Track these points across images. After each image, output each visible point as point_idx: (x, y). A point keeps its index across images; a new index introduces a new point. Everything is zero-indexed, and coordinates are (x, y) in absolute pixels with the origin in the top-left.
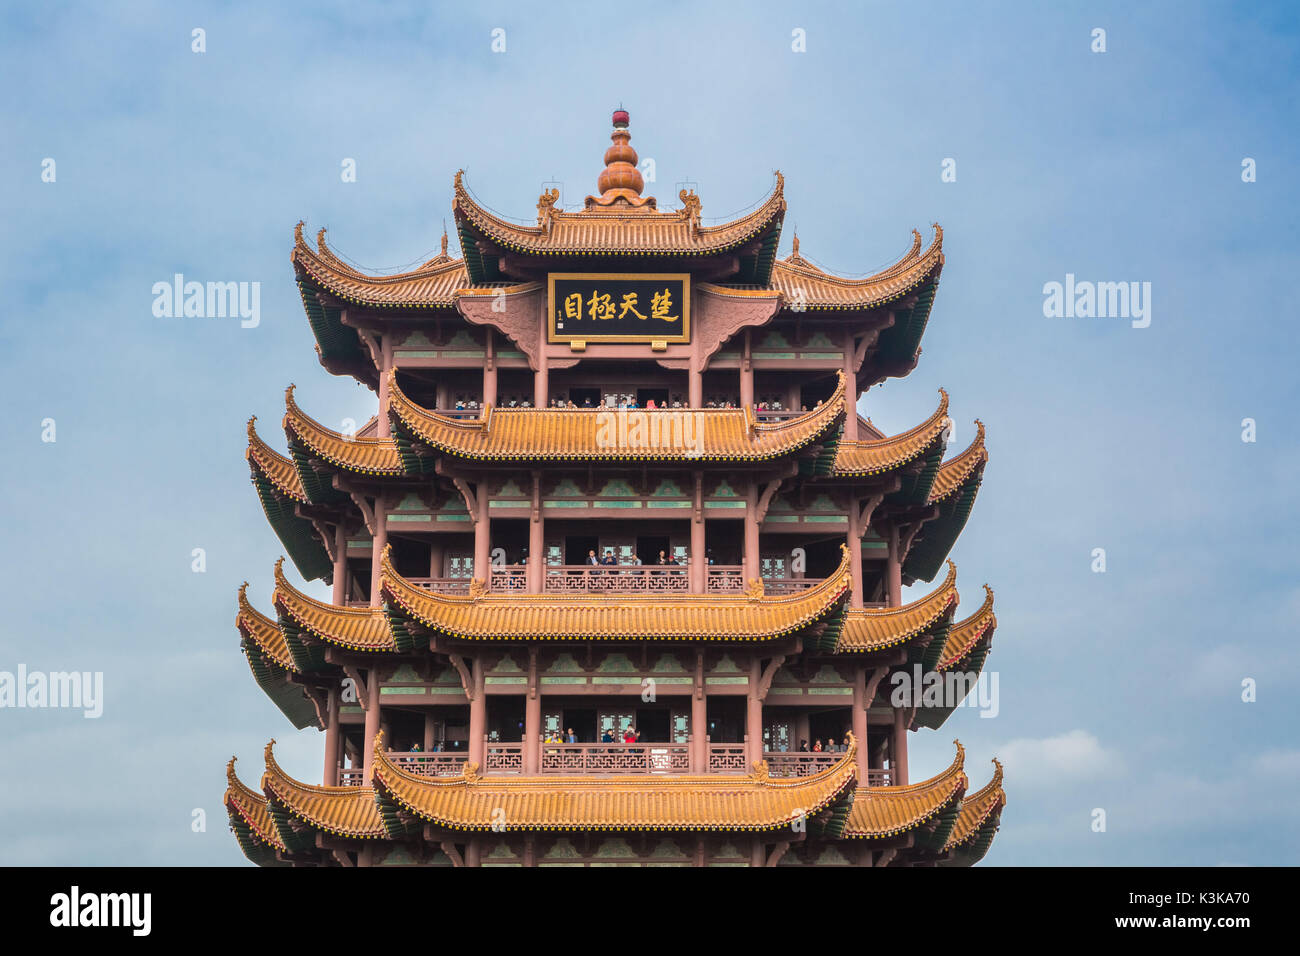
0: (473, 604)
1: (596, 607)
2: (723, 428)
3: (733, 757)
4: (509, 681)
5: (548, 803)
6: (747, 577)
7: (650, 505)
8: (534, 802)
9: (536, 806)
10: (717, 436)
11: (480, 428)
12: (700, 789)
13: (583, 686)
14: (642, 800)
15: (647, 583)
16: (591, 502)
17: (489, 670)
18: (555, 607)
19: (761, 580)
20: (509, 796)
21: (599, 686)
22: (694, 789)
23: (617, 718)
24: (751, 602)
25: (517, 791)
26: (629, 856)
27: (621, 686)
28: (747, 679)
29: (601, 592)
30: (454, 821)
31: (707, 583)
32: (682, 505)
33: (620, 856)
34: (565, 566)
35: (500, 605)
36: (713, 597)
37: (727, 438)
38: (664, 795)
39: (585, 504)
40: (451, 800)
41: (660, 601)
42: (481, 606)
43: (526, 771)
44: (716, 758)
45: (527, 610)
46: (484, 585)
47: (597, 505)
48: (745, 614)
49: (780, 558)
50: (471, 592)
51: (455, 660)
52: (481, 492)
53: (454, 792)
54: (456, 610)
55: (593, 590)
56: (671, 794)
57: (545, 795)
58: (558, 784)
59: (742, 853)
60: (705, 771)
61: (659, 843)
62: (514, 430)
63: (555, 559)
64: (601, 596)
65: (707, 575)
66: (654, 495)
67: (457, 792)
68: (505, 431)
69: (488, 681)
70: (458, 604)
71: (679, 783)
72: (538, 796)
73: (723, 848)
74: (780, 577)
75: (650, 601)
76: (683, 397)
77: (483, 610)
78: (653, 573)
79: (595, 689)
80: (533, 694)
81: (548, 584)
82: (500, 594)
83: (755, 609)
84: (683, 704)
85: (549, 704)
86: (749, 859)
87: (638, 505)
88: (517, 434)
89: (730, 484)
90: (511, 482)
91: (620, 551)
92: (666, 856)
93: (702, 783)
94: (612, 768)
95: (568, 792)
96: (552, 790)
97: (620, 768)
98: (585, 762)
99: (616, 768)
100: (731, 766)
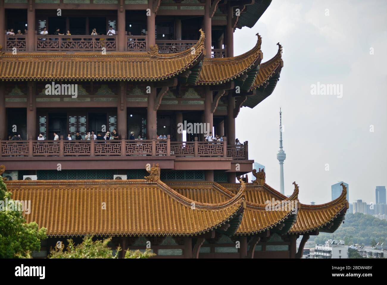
3: (139, 43)
5: (40, 67)
8: (32, 66)
9: (34, 68)
12: (122, 59)
22: (118, 59)
38: (102, 62)
43: (28, 50)
56: (106, 62)
57: (38, 63)
60: (124, 50)
72: (35, 63)
73: (134, 90)
80: (31, 9)
93: (123, 56)
94: (75, 49)
95: (51, 61)
96: (43, 60)
97: (79, 49)
98: (60, 45)
99: (77, 49)
100: (138, 47)
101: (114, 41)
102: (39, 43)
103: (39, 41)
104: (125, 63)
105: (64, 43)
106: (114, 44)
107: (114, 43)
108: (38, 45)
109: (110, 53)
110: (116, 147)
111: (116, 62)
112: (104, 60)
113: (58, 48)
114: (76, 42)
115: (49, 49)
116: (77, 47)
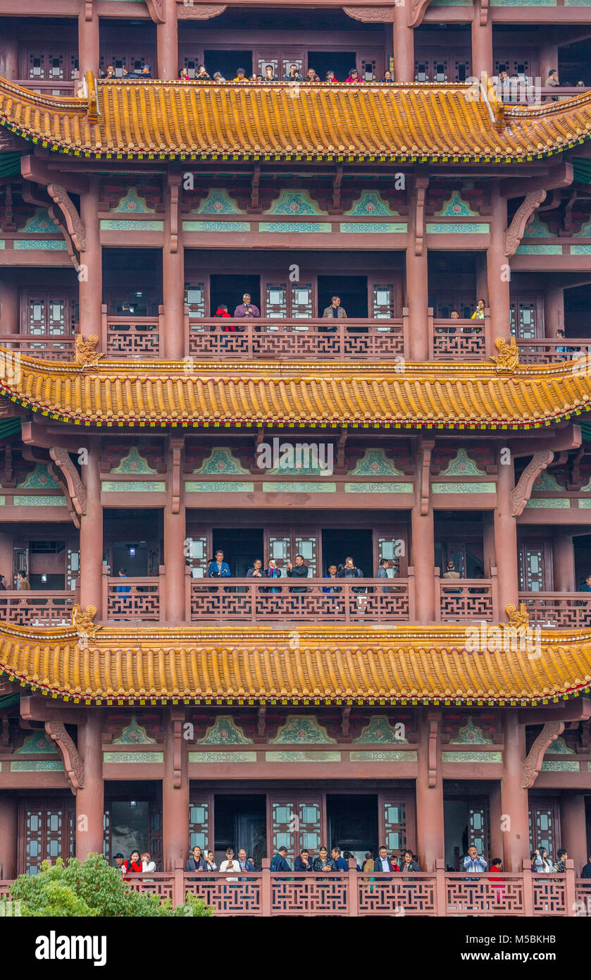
0: (82, 374)
1: (266, 379)
2: (452, 112)
3: (474, 599)
4: (138, 487)
5: (204, 664)
6: (492, 336)
7: (343, 228)
8: (183, 663)
9: (188, 669)
10: (446, 125)
11: (85, 110)
12: (428, 645)
13: (250, 495)
14: (345, 661)
15: (342, 345)
16: (254, 223)
17: (108, 471)
18: (205, 379)
19: (513, 340)
20: (144, 654)
21: (272, 495)
22: (419, 644)
23: (293, 542)
24: (499, 374)
25: (156, 647)
26: (323, 741)
27: (306, 496)
28: (493, 485)
29: (272, 358)
30: (72, 691)
31: (431, 344)
32: (393, 228)
33: (311, 742)
34: (209, 318)
35: (123, 376)
36: (442, 365)
37: (461, 128)
38: (375, 653)
39: (246, 227)
40: (60, 660)
41: (363, 372)
42: (93, 377)
43: (167, 619)
44: (449, 600)
45: (164, 383)
46: (97, 346)
47: (264, 227)
48: (492, 390)
49: (527, 309)
50: (78, 356)
51: (58, 456)
52: (89, 205)
53: (62, 649)
54: (58, 381)
55: (261, 353)
56: (385, 652)
57: (197, 654)
58: (218, 636)
59: (491, 737)
60: (434, 619)
61: (367, 722)
62: (135, 113)
63: (194, 308)
64: (275, 364)
65: (432, 333)
66: (348, 213)
67: (67, 649)
68: (121, 114)
69: (106, 487)
70: (61, 374)
71: (395, 636)
72: (187, 654)
73: (462, 730)
74: (527, 336)
75: (347, 371)
76: (380, 64)
77: (97, 382)
78: (350, 330)
79: (267, 500)
80: (176, 507)
81: (191, 345)
82: (121, 360)
83: (506, 383)
84: (398, 522)
85: (197, 521)
86: (502, 747)
87: (326, 228)
88: (140, 120)
89: (464, 197)
90: (132, 191)
91: (294, 296)
92: (379, 741)
93: (431, 636)
94: (295, 615)
95: (231, 649)
96: (207, 646)
97: (306, 615)
98: (254, 605)
99: (300, 615)
100: (472, 611)
101: (405, 595)
102: (195, 599)
103: (195, 594)
104: (439, 655)
105: (264, 601)
106: (403, 603)
107: (405, 600)
108: (194, 605)
109: (395, 627)
110: (421, 892)
111: (412, 652)
112: (378, 645)
113: (250, 612)
114: (297, 598)
115: (224, 615)
116: (300, 610)
